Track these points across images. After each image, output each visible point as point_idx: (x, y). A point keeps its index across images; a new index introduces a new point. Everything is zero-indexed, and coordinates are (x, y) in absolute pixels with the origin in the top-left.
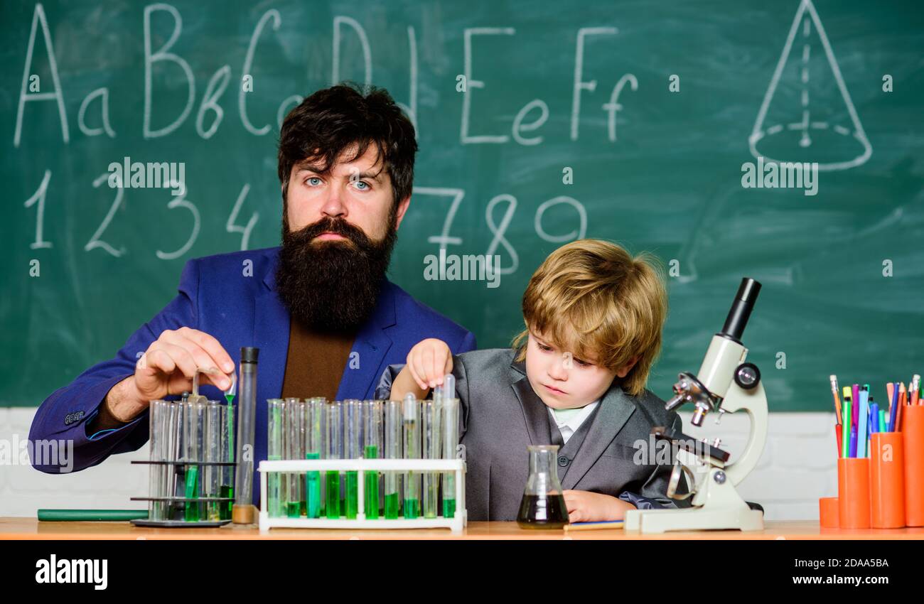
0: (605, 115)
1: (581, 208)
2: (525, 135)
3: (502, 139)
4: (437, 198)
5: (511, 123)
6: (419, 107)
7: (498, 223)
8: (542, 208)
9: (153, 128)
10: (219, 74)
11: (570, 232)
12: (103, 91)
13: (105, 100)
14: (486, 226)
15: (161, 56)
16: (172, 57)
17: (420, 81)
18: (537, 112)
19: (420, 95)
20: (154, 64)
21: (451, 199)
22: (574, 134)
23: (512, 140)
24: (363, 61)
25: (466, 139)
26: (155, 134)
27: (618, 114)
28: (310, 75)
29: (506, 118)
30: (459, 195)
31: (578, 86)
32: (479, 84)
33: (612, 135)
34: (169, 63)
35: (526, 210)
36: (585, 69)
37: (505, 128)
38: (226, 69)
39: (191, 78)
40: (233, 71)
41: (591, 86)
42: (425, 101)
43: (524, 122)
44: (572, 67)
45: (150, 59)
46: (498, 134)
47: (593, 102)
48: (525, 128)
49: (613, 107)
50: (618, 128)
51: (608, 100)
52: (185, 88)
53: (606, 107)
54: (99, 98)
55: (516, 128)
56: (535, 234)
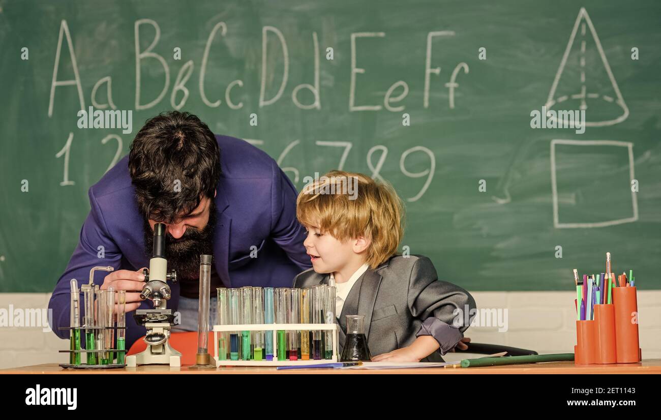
0: (447, 90)
1: (431, 154)
2: (392, 105)
3: (378, 108)
4: (334, 148)
5: (384, 97)
6: (321, 87)
7: (375, 165)
8: (405, 155)
9: (141, 103)
10: (186, 66)
11: (423, 170)
12: (108, 79)
13: (109, 84)
14: (367, 167)
15: (146, 54)
16: (154, 55)
17: (321, 69)
18: (401, 89)
19: (321, 79)
20: (142, 60)
21: (343, 149)
22: (426, 104)
23: (384, 109)
24: (283, 57)
25: (353, 109)
26: (143, 108)
27: (456, 89)
28: (247, 66)
29: (380, 93)
30: (349, 146)
31: (428, 71)
32: (361, 71)
33: (452, 105)
34: (153, 59)
35: (394, 156)
36: (433, 60)
37: (379, 100)
38: (190, 63)
39: (167, 69)
40: (195, 64)
41: (437, 71)
42: (324, 83)
43: (391, 96)
44: (425, 58)
45: (139, 56)
46: (375, 104)
47: (438, 82)
48: (392, 100)
49: (452, 85)
50: (456, 99)
51: (449, 81)
52: (163, 76)
53: (448, 85)
54: (105, 83)
55: (386, 100)
56: (401, 172)
